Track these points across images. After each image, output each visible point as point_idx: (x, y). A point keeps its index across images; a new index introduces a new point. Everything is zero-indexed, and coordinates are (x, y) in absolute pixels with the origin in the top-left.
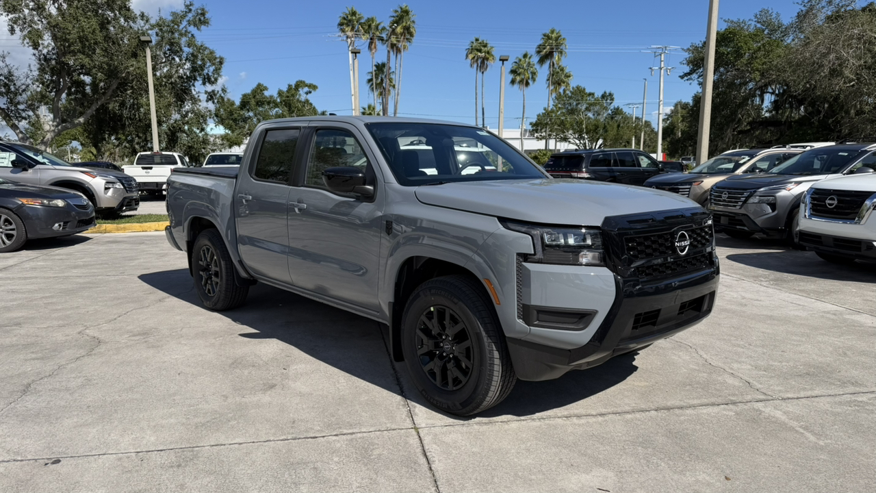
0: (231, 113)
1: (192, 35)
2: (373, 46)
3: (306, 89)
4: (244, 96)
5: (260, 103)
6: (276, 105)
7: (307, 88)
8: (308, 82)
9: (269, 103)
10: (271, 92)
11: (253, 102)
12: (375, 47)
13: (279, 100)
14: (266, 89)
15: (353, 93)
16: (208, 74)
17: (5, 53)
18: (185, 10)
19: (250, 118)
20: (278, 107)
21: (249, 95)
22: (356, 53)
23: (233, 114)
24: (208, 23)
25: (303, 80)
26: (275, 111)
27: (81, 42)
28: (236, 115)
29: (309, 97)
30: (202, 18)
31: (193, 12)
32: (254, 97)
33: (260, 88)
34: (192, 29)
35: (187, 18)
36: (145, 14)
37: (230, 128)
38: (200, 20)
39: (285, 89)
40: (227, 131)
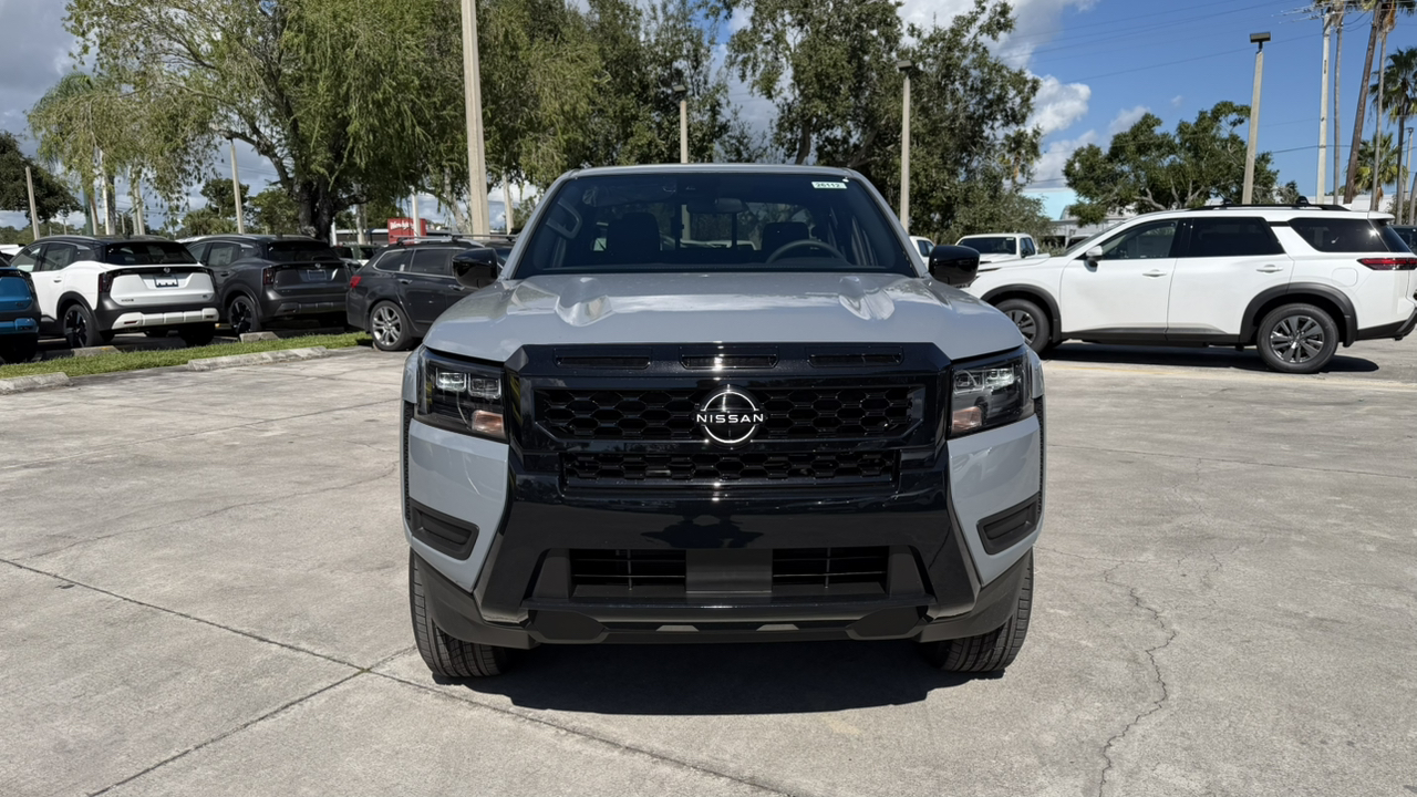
0: (1092, 168)
1: (984, 48)
2: (1387, 19)
3: (1233, 117)
4: (1118, 138)
5: (1142, 149)
6: (1172, 149)
7: (1234, 114)
8: (1237, 103)
9: (1159, 147)
10: (1168, 128)
11: (1132, 147)
12: (1392, 21)
13: (1177, 141)
14: (1158, 122)
15: (1324, 113)
16: (1012, 109)
17: (738, 107)
18: (975, 10)
19: (1122, 174)
20: (1175, 153)
21: (1125, 135)
22: (1261, 41)
23: (1094, 170)
24: (1011, 26)
25: (1229, 100)
26: (1168, 159)
27: (819, 81)
28: (1099, 172)
29: (1238, 131)
30: (1002, 20)
31: (988, 11)
32: (1135, 138)
33: (1148, 122)
34: (985, 39)
35: (979, 23)
36: (916, 26)
37: (1085, 192)
38: (999, 22)
39: (1192, 120)
40: (1081, 199)
